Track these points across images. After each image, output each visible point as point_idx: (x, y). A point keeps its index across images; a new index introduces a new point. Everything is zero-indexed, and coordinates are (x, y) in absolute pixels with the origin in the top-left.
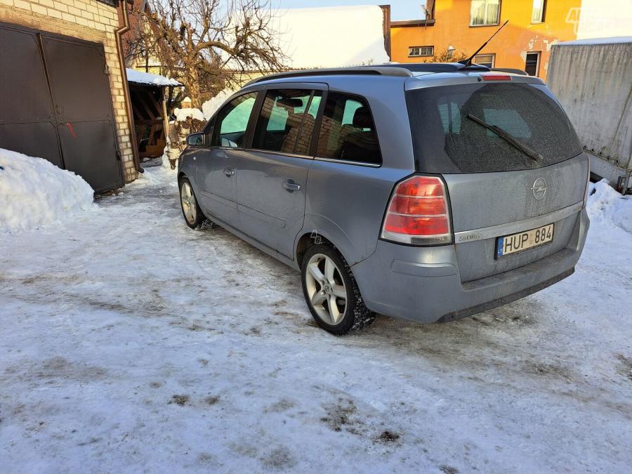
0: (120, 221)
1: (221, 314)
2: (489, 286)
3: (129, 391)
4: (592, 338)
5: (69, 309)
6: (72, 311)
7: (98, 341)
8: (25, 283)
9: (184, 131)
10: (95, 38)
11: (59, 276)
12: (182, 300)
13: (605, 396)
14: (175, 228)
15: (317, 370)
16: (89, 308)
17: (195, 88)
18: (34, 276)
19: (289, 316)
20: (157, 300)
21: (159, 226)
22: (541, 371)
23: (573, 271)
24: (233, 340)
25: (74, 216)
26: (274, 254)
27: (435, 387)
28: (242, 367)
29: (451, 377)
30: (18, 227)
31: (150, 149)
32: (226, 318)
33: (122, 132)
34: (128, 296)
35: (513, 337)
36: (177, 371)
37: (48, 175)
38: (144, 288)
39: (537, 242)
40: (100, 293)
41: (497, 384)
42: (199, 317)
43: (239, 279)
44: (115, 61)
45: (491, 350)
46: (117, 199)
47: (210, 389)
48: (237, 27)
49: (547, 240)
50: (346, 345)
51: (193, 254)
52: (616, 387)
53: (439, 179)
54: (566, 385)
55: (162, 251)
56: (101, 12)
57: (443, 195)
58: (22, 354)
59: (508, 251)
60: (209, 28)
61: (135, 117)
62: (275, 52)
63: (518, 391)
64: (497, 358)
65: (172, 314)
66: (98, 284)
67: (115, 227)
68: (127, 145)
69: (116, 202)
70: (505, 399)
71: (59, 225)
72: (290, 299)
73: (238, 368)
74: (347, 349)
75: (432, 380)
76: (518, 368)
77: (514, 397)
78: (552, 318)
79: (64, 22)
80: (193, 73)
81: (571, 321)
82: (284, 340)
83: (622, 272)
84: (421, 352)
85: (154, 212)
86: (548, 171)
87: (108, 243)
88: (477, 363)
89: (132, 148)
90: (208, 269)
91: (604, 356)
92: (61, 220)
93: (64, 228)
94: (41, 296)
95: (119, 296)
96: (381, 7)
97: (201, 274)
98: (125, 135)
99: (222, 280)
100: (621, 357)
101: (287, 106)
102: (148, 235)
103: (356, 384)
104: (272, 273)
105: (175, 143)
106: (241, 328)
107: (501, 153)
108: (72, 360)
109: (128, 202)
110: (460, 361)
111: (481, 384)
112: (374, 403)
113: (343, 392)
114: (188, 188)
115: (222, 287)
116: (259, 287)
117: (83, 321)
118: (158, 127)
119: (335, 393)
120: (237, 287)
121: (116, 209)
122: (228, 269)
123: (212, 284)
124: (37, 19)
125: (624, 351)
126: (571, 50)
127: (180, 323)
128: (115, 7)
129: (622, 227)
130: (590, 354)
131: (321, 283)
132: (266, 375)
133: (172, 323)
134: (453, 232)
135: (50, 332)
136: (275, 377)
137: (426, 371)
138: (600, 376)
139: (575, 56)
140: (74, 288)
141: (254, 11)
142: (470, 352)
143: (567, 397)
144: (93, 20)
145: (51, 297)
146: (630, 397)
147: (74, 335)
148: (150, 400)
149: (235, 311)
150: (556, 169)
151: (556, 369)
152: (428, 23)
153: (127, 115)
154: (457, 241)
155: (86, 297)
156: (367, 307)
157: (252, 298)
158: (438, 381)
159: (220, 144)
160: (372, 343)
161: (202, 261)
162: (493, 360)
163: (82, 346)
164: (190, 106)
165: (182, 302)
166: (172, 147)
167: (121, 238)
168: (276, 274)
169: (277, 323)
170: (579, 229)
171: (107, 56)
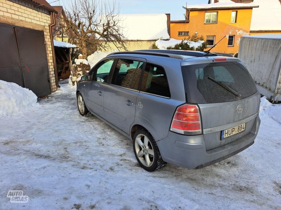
0: (49, 112)
1: (96, 160)
2: (218, 152)
3: (53, 202)
4: (263, 173)
5: (25, 158)
6: (27, 159)
7: (39, 175)
8: (5, 144)
9: (79, 69)
10: (40, 29)
11: (21, 141)
12: (78, 153)
13: (269, 202)
14: (74, 116)
15: (141, 190)
16: (35, 157)
17: (85, 50)
18: (9, 141)
19: (128, 162)
20: (66, 153)
21: (67, 115)
22: (241, 189)
23: (253, 142)
24: (101, 174)
25: (28, 109)
26: (120, 132)
27: (194, 198)
28: (106, 188)
29: (201, 193)
30: (2, 115)
31: (63, 75)
32: (98, 162)
33: (51, 70)
34: (53, 151)
35: (228, 172)
36: (76, 191)
37: (17, 91)
38: (60, 147)
39: (238, 131)
40: (40, 150)
41: (221, 196)
42: (85, 162)
43: (104, 142)
44: (49, 39)
45: (218, 179)
46: (48, 100)
47: (91, 201)
48: (104, 24)
49: (243, 130)
50: (153, 177)
51: (83, 129)
52: (274, 198)
53: (196, 106)
54: (252, 197)
55: (69, 128)
56: (43, 17)
57: (198, 113)
58: (3, 183)
59: (226, 136)
60: (91, 24)
61: (57, 61)
62: (120, 36)
63: (231, 200)
64: (222, 183)
65: (73, 160)
66: (39, 145)
67: (47, 115)
68: (53, 76)
69: (48, 102)
70: (225, 204)
71: (21, 114)
72: (127, 152)
73: (104, 189)
74: (154, 179)
75: (193, 194)
76: (230, 188)
77: (230, 203)
78: (245, 163)
79: (26, 22)
80: (84, 44)
81: (253, 165)
82: (125, 174)
83: (274, 140)
84: (187, 180)
85: (65, 107)
86: (243, 101)
87: (44, 123)
88: (212, 185)
89: (55, 77)
90: (89, 137)
91: (268, 182)
92: (22, 111)
93: (24, 116)
94: (13, 151)
95: (49, 151)
96: (166, 14)
97: (87, 139)
98: (52, 71)
99: (96, 143)
100: (275, 183)
101: (126, 63)
102: (62, 119)
103: (158, 197)
104: (119, 139)
105: (75, 74)
106: (105, 168)
107: (223, 94)
108: (26, 186)
109: (53, 102)
110: (205, 184)
111: (214, 196)
112: (167, 207)
113: (153, 202)
114: (81, 98)
115: (96, 146)
116: (113, 146)
117: (32, 164)
118: (67, 66)
119: (149, 202)
120: (103, 146)
121: (47, 106)
122: (99, 137)
123: (92, 144)
124: (14, 21)
125: (276, 179)
126: (249, 39)
127: (77, 165)
128: (49, 15)
129: (272, 118)
130: (262, 181)
131: (142, 147)
132: (117, 193)
133: (73, 165)
134: (202, 129)
135: (16, 171)
136: (121, 194)
137: (190, 190)
138: (266, 192)
139: (251, 42)
140: (27, 147)
141: (112, 18)
142: (209, 180)
143: (253, 203)
144: (39, 21)
145: (17, 152)
146: (280, 203)
147: (28, 172)
148: (63, 206)
149: (102, 159)
150: (246, 100)
151: (247, 189)
152: (187, 22)
153: (53, 62)
154: (204, 133)
155: (33, 152)
156: (163, 160)
157: (110, 152)
158: (195, 195)
159: (96, 80)
160: (165, 175)
161: (87, 133)
162: (219, 184)
163: (31, 178)
164: (82, 58)
165: (78, 154)
166: (73, 76)
167: (50, 120)
168: (121, 139)
169: (121, 165)
170: (256, 124)
171: (45, 36)
